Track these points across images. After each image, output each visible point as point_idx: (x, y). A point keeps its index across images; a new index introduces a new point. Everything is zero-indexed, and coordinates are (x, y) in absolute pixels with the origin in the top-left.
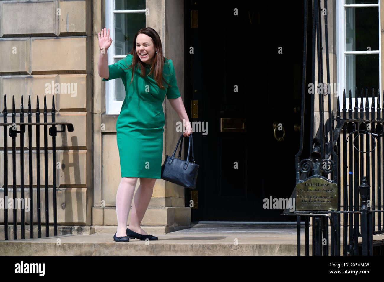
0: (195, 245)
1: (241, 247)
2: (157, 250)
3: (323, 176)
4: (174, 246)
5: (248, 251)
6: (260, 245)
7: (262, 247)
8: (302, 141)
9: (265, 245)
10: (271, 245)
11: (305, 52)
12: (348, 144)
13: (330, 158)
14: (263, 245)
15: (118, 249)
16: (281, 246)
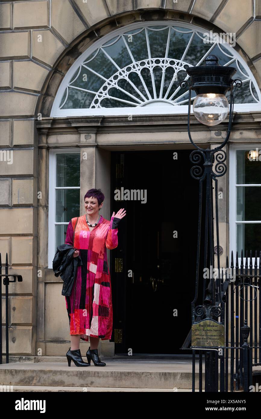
0: (115, 372)
1: (151, 374)
2: (85, 375)
3: (213, 319)
4: (98, 373)
5: (156, 377)
6: (165, 373)
7: (167, 374)
8: (197, 291)
9: (169, 373)
10: (174, 373)
11: (200, 221)
12: (235, 294)
13: (220, 305)
14: (168, 373)
15: (54, 374)
16: (182, 374)
